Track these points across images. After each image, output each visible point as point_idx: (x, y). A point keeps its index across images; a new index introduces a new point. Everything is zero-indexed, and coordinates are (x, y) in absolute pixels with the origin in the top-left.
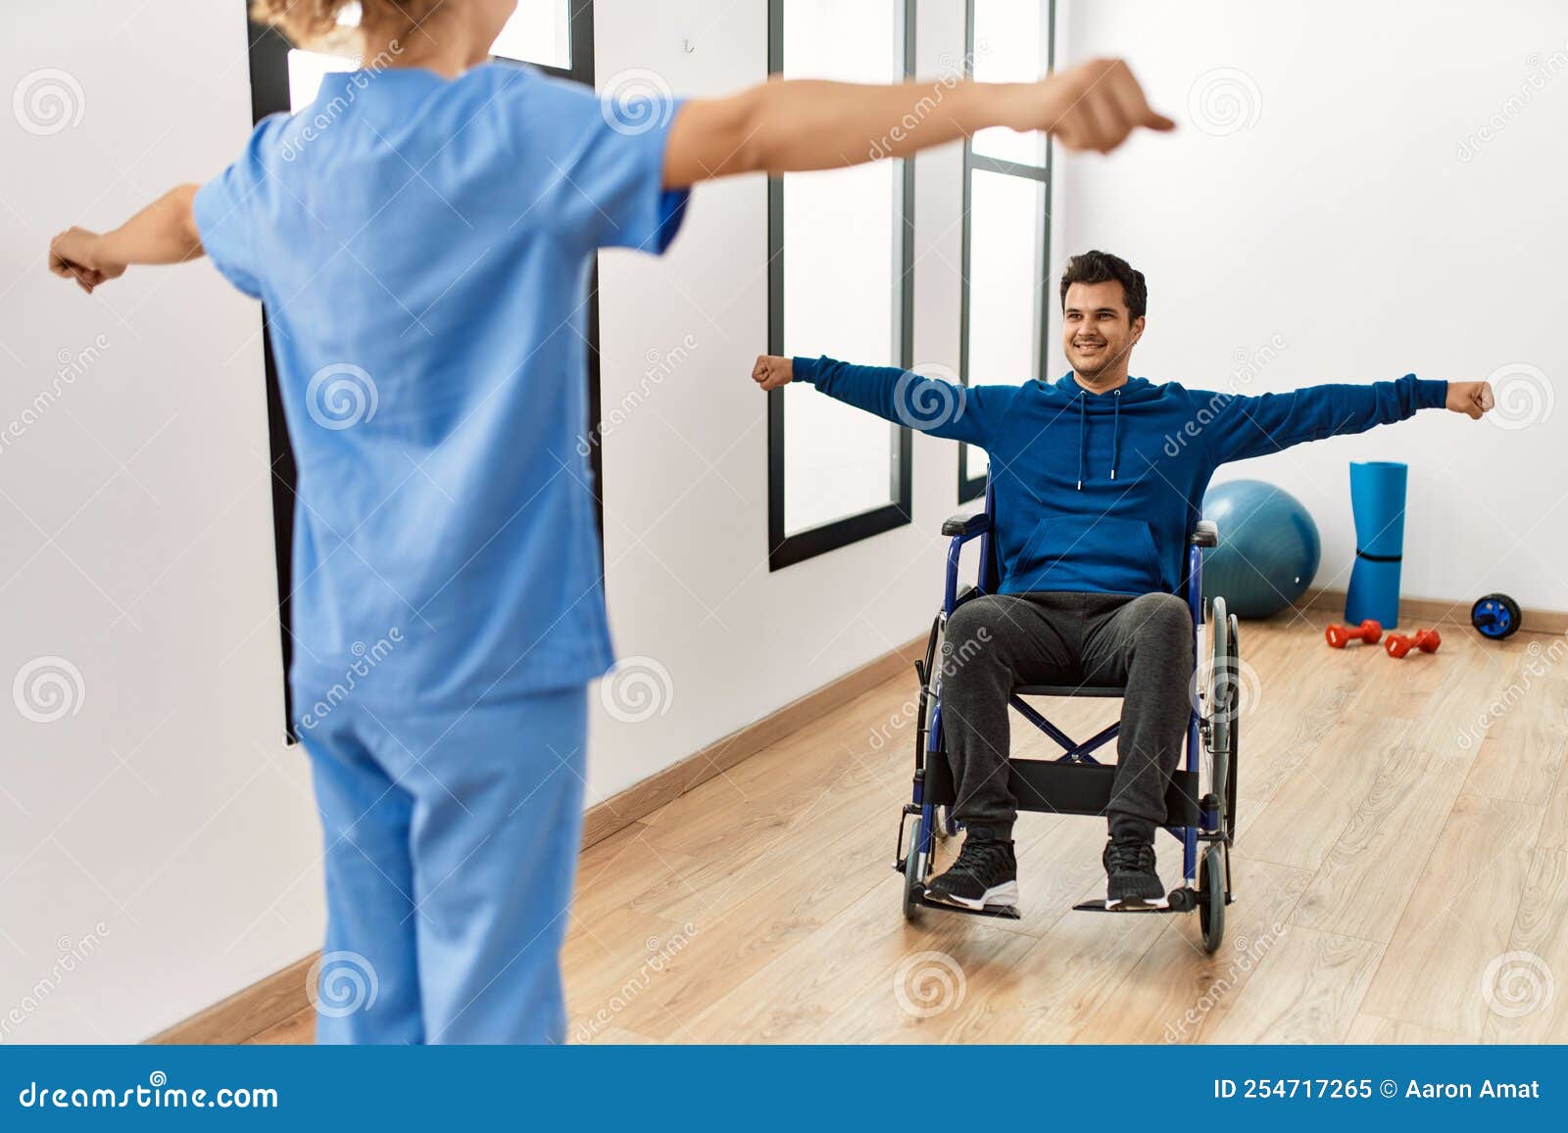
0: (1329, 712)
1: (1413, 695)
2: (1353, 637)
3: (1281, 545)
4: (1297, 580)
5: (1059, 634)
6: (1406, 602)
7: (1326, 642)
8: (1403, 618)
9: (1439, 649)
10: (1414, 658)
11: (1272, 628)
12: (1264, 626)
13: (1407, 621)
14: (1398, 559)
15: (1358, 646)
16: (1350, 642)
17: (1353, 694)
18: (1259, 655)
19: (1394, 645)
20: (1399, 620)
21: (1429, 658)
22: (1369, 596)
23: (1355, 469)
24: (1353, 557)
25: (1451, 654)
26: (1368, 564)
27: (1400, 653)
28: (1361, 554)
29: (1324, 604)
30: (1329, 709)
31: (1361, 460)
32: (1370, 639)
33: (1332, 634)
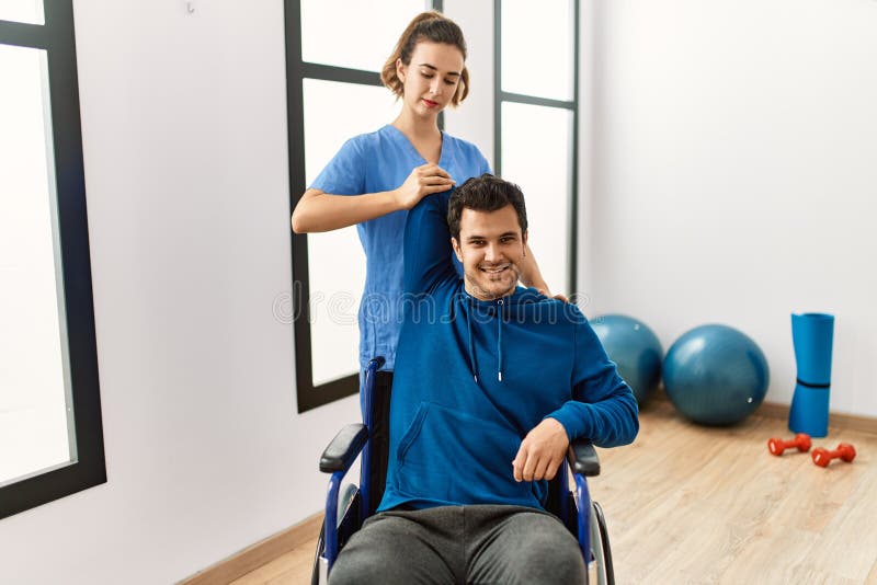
0: (753, 523)
1: (825, 506)
2: (789, 446)
3: (739, 374)
4: (750, 400)
6: (836, 416)
7: (767, 450)
8: (834, 427)
9: (856, 459)
10: (834, 467)
11: (731, 435)
12: (725, 432)
13: (837, 430)
14: (827, 386)
15: (793, 454)
16: (786, 451)
17: (777, 503)
18: (714, 462)
19: (818, 457)
20: (829, 429)
21: (847, 467)
22: (806, 413)
23: (795, 318)
24: (793, 384)
25: (865, 463)
26: (804, 390)
27: (824, 461)
28: (799, 382)
29: (774, 413)
30: (754, 519)
31: (800, 312)
32: (803, 448)
33: (773, 446)
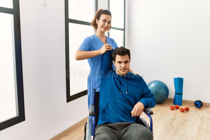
0: (170, 125)
1: (185, 121)
2: (175, 108)
3: (162, 92)
4: (165, 98)
5: (116, 135)
6: (183, 101)
7: (170, 109)
8: (183, 103)
9: (189, 110)
10: (185, 112)
11: (161, 105)
13: (184, 104)
14: (182, 94)
15: (176, 109)
16: (174, 109)
18: (159, 111)
19: (181, 110)
20: (182, 104)
21: (187, 112)
22: (177, 100)
23: (175, 79)
24: (174, 93)
25: (191, 111)
26: (177, 95)
27: (183, 111)
28: (176, 93)
29: (170, 100)
31: (176, 77)
32: (177, 108)
33: (171, 108)
